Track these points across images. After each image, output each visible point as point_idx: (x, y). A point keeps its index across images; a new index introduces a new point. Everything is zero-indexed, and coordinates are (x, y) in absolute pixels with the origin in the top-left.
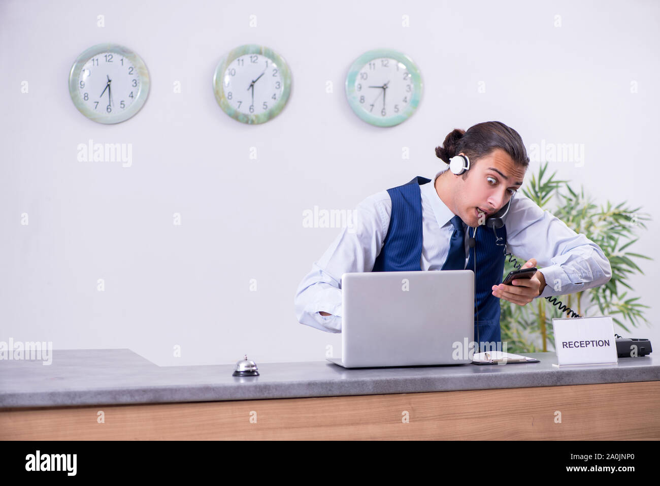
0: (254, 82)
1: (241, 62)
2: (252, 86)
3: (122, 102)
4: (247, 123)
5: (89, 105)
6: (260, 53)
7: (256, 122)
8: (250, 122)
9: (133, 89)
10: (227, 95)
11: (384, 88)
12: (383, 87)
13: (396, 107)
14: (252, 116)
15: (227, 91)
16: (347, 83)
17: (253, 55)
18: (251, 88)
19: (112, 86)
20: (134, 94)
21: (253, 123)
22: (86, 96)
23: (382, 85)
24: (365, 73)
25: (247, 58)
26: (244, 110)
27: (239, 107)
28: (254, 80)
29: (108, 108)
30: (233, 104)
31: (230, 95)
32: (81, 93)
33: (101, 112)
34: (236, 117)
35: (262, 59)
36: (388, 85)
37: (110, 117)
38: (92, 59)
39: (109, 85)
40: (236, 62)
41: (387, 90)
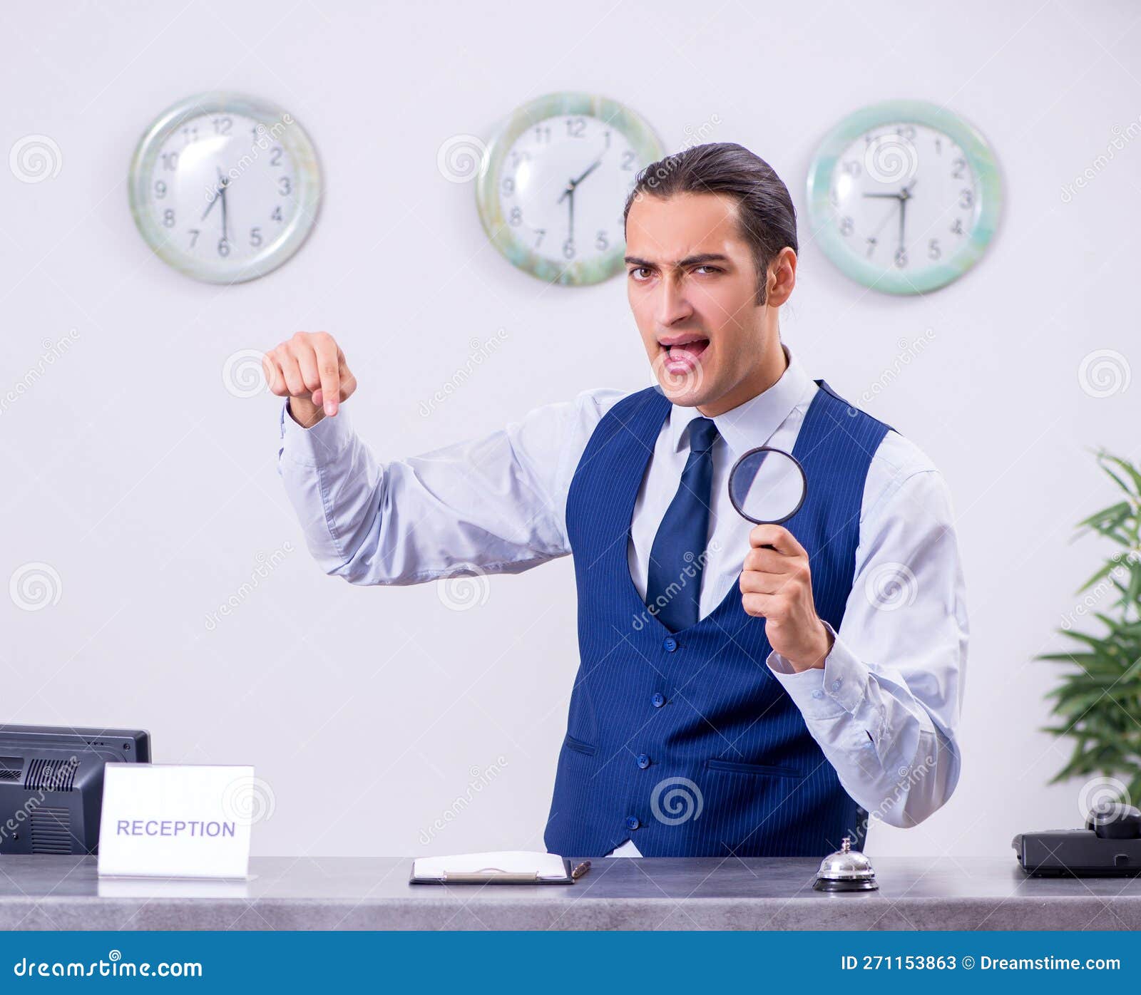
0: (574, 184)
1: (544, 135)
2: (570, 193)
3: (254, 233)
4: (557, 281)
5: (176, 236)
6: (589, 111)
7: (578, 280)
8: (563, 280)
9: (283, 202)
10: (507, 215)
11: (903, 198)
12: (897, 197)
13: (933, 245)
14: (570, 267)
15: (507, 205)
16: (810, 182)
17: (573, 118)
18: (567, 200)
19: (229, 193)
20: (283, 213)
21: (571, 282)
22: (169, 215)
23: (897, 190)
24: (855, 162)
25: (558, 125)
26: (551, 250)
27: (538, 244)
28: (576, 177)
29: (223, 247)
30: (524, 236)
31: (516, 214)
32: (157, 207)
33: (205, 256)
34: (529, 267)
35: (595, 129)
36: (915, 192)
37: (226, 266)
38: (183, 128)
39: (222, 191)
40: (531, 134)
41: (910, 204)
